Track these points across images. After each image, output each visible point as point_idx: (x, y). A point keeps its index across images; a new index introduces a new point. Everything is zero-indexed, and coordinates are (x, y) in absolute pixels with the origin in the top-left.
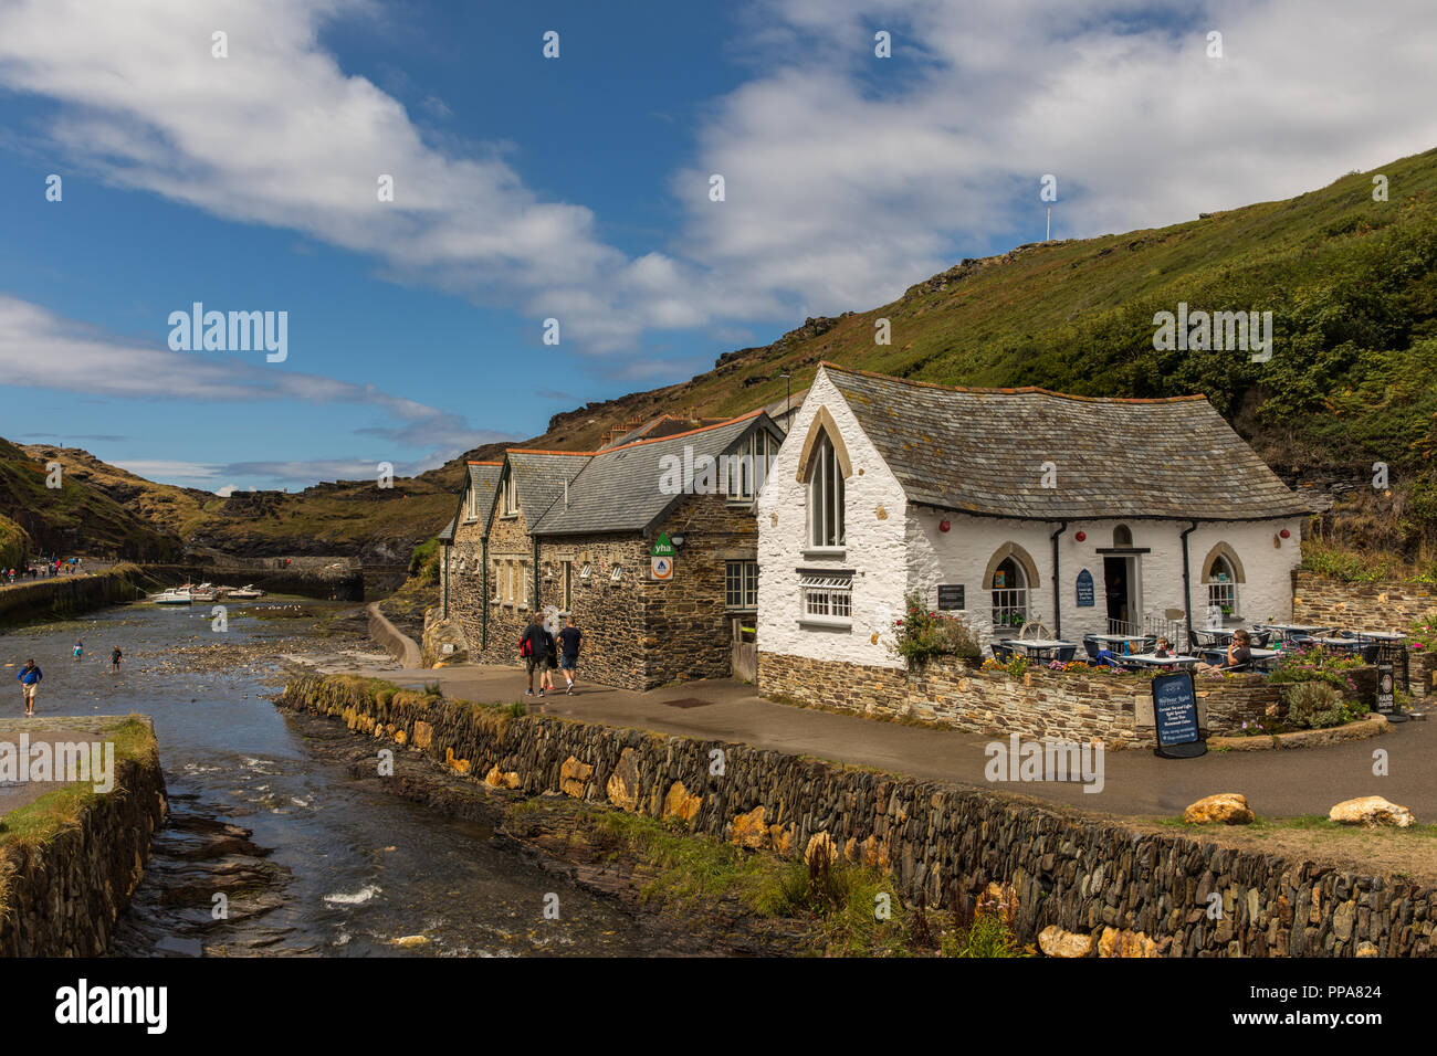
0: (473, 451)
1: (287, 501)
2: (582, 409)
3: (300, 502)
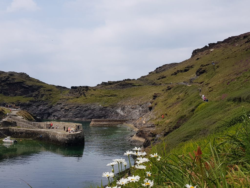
0: (160, 67)
1: (90, 90)
2: (206, 47)
3: (95, 90)
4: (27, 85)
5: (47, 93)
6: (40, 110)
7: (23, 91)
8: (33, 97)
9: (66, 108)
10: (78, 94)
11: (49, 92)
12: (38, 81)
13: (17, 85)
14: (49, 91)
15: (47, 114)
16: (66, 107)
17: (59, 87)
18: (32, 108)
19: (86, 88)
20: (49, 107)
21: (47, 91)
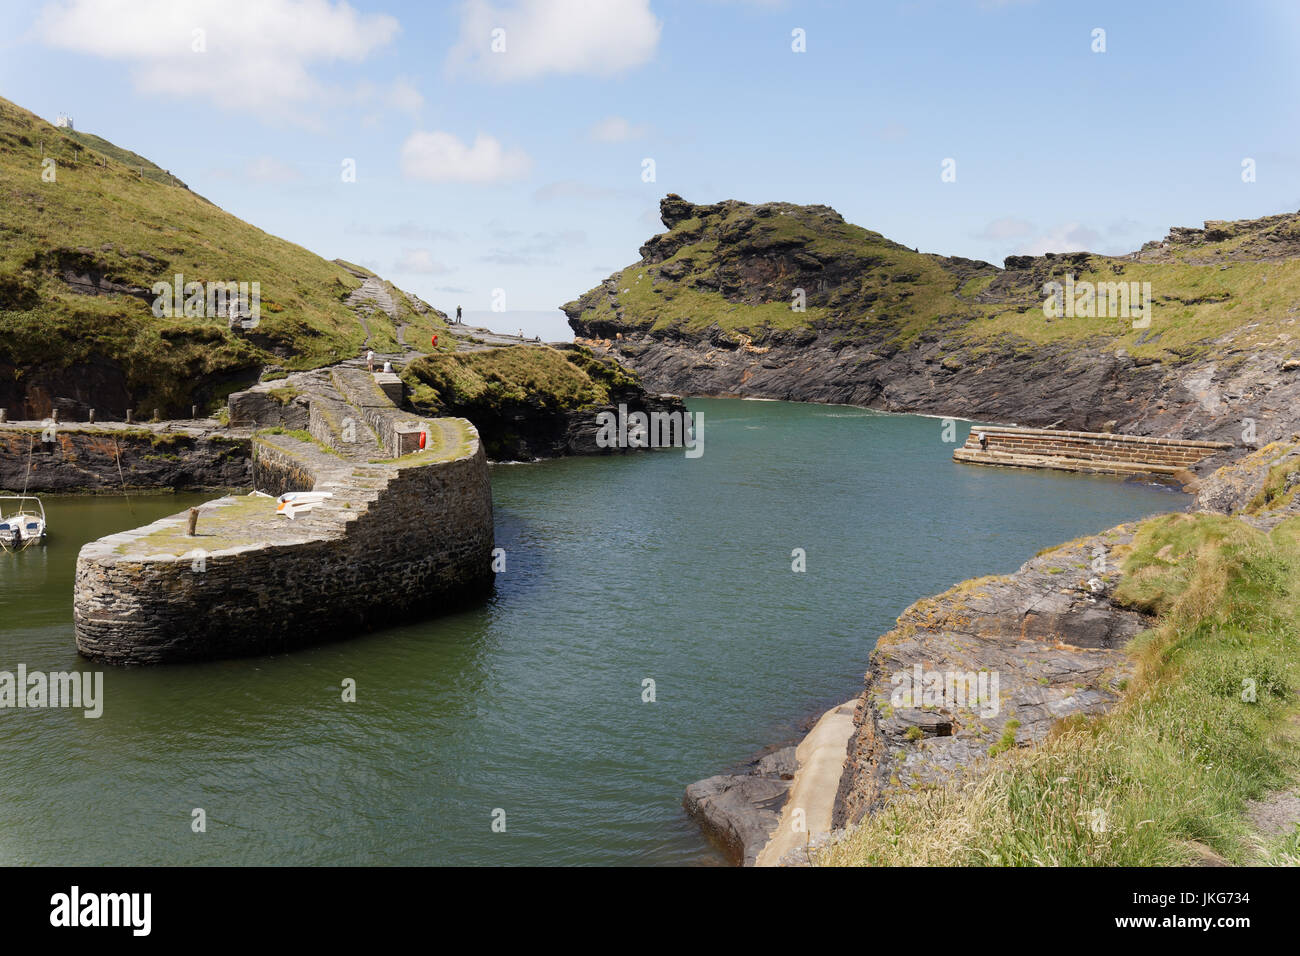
4: (814, 256)
5: (894, 290)
6: (843, 366)
7: (795, 281)
8: (831, 306)
9: (946, 363)
10: (1030, 293)
11: (902, 285)
12: (875, 239)
13: (776, 257)
14: (903, 279)
15: (871, 385)
16: (951, 360)
17: (957, 261)
18: (815, 356)
19: (1074, 263)
20: (883, 355)
21: (893, 281)
